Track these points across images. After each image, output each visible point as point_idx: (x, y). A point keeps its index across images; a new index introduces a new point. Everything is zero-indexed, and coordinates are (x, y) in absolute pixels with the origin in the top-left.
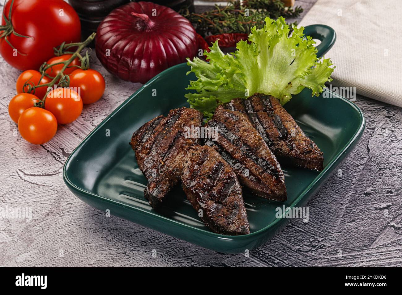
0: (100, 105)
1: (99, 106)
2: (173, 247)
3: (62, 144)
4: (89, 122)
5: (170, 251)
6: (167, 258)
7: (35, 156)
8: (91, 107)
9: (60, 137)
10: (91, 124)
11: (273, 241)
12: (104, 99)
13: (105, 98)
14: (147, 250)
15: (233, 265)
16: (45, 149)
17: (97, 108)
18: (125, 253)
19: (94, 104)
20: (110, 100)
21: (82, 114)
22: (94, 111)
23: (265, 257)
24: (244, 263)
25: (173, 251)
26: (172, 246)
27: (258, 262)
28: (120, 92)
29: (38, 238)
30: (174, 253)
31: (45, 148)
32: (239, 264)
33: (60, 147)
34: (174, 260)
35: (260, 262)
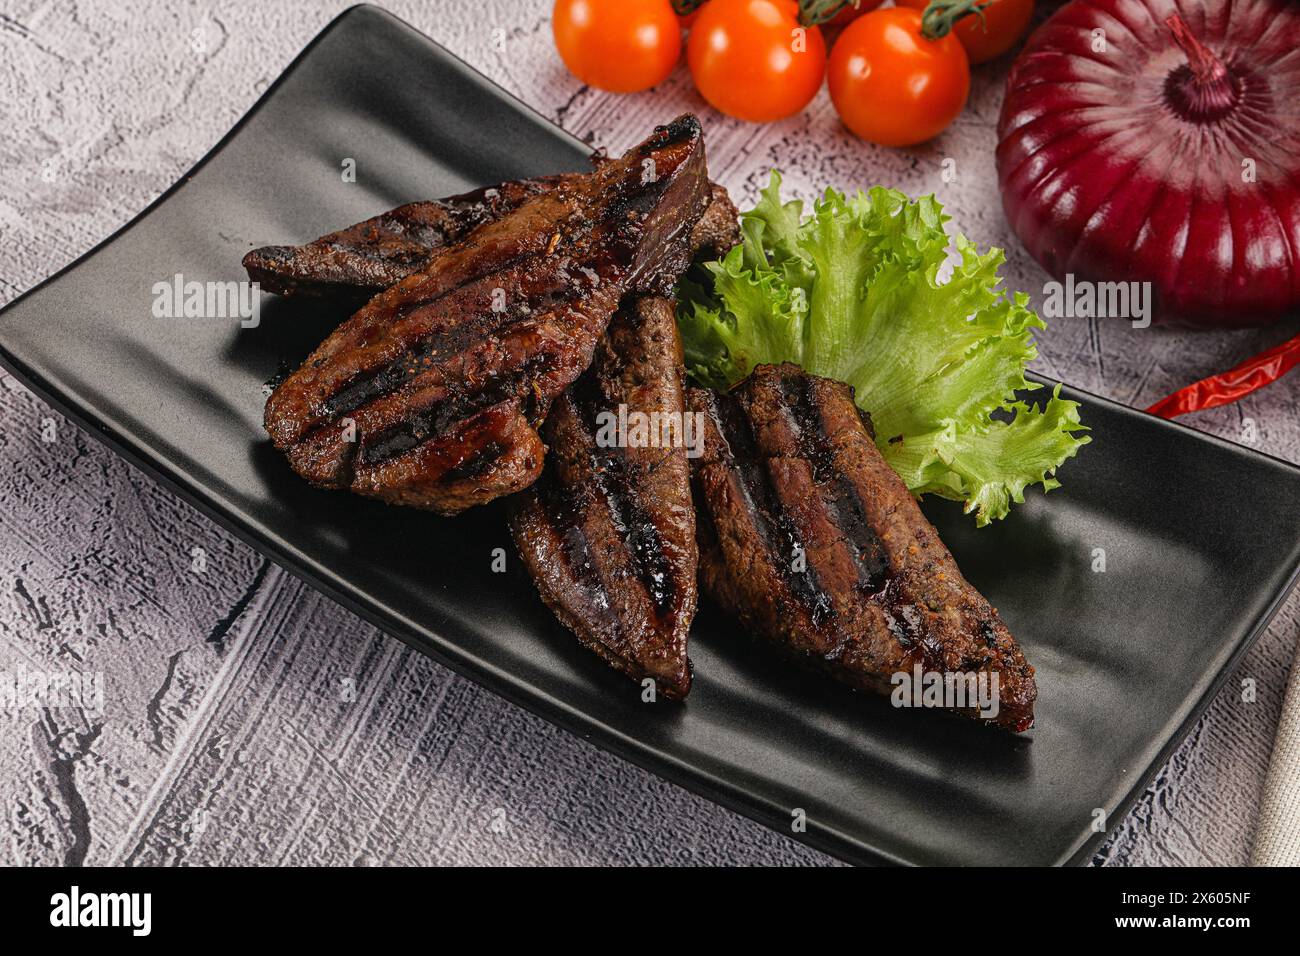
0: (875, 163)
1: (869, 162)
2: (150, 569)
3: (614, 134)
4: (770, 162)
5: (129, 566)
6: (87, 570)
7: (523, 86)
8: (852, 142)
9: (651, 116)
10: (758, 172)
11: (264, 839)
12: (916, 162)
13: (923, 165)
14: (113, 505)
15: (100, 759)
16: (572, 100)
17: (858, 159)
18: (83, 452)
19: (873, 146)
20: (917, 182)
21: (807, 132)
22: (832, 159)
23: (168, 840)
24: (118, 788)
25: (131, 574)
26: (152, 564)
27: (133, 826)
28: (974, 192)
29: (101, 218)
30: (121, 581)
31: (580, 98)
32: (107, 774)
33: (597, 135)
34: (81, 592)
35: (136, 833)
